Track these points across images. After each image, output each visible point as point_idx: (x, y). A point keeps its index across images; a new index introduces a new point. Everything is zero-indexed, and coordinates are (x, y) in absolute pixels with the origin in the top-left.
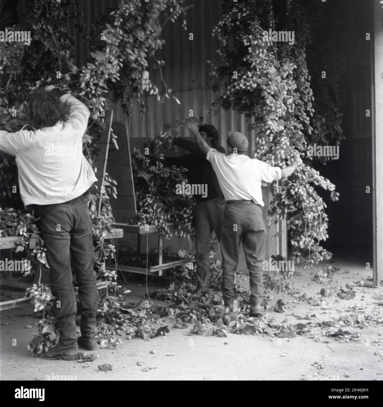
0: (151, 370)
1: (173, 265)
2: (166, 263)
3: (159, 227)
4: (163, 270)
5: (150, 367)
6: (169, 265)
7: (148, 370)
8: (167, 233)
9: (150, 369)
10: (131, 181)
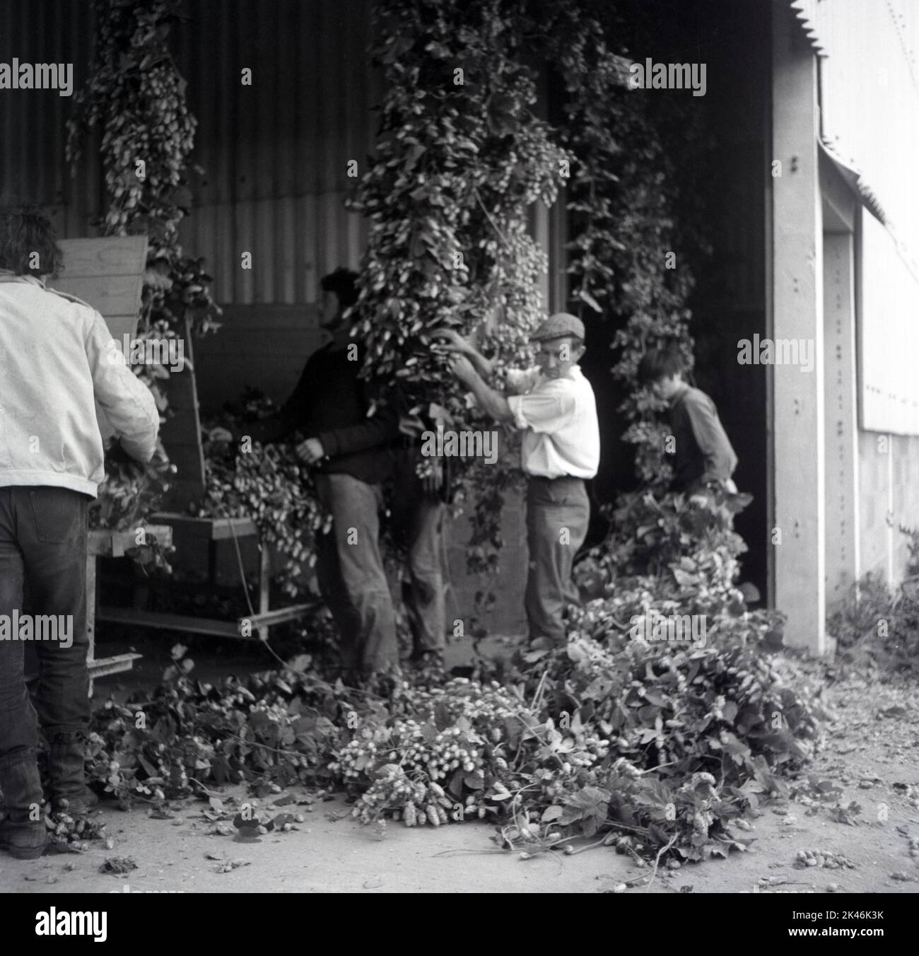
0: (237, 869)
1: (295, 613)
2: (279, 607)
3: (259, 523)
4: (270, 627)
5: (236, 861)
6: (286, 615)
7: (229, 868)
8: (279, 537)
9: (235, 866)
10: (193, 410)
